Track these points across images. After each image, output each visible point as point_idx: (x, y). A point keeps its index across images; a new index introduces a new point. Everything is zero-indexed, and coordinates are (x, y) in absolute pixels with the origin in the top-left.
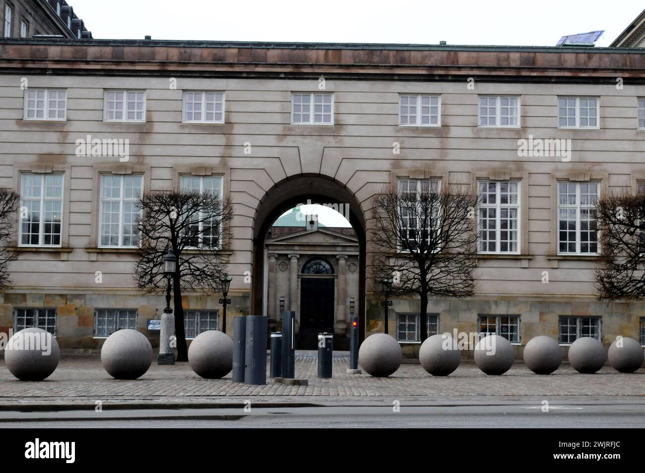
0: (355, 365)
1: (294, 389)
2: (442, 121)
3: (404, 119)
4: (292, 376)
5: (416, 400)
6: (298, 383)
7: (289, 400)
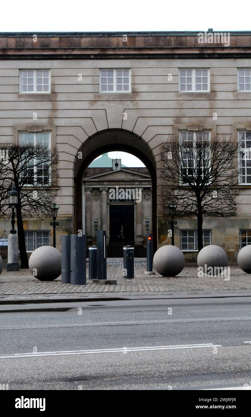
0: (150, 268)
1: (107, 288)
2: (211, 88)
3: (183, 87)
4: (105, 277)
5: (196, 294)
6: (109, 283)
7: (103, 296)
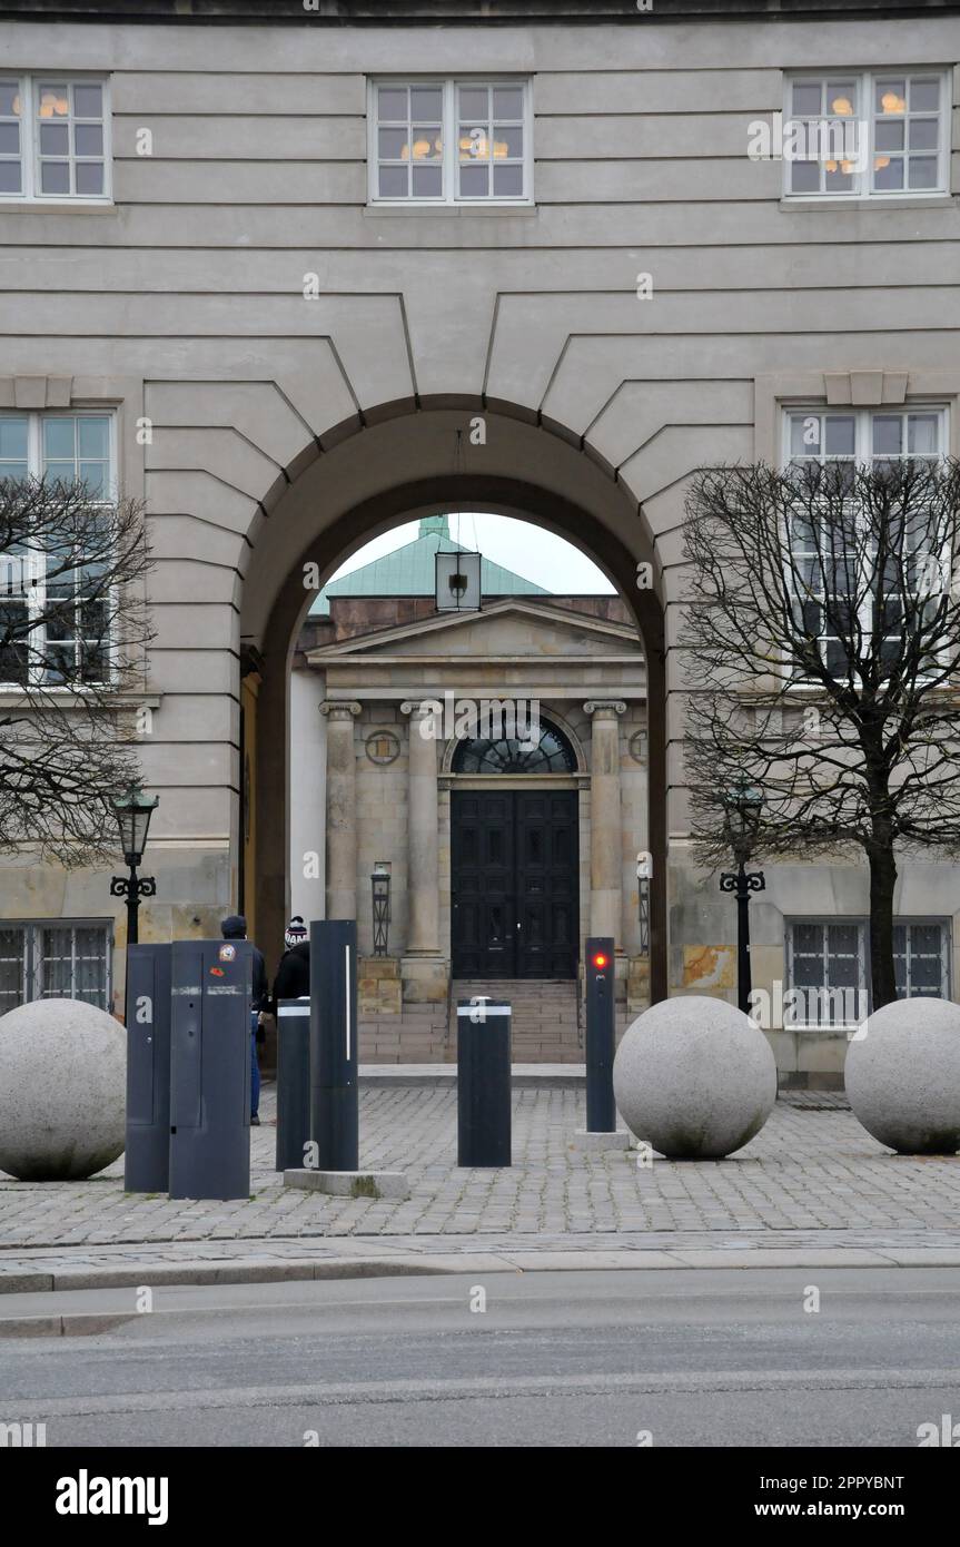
0: (601, 1116)
1: (356, 1211)
4: (351, 1164)
6: (366, 1188)
7: (318, 1253)
